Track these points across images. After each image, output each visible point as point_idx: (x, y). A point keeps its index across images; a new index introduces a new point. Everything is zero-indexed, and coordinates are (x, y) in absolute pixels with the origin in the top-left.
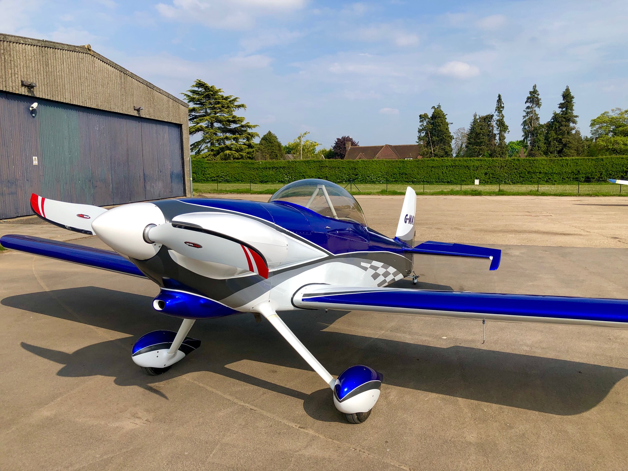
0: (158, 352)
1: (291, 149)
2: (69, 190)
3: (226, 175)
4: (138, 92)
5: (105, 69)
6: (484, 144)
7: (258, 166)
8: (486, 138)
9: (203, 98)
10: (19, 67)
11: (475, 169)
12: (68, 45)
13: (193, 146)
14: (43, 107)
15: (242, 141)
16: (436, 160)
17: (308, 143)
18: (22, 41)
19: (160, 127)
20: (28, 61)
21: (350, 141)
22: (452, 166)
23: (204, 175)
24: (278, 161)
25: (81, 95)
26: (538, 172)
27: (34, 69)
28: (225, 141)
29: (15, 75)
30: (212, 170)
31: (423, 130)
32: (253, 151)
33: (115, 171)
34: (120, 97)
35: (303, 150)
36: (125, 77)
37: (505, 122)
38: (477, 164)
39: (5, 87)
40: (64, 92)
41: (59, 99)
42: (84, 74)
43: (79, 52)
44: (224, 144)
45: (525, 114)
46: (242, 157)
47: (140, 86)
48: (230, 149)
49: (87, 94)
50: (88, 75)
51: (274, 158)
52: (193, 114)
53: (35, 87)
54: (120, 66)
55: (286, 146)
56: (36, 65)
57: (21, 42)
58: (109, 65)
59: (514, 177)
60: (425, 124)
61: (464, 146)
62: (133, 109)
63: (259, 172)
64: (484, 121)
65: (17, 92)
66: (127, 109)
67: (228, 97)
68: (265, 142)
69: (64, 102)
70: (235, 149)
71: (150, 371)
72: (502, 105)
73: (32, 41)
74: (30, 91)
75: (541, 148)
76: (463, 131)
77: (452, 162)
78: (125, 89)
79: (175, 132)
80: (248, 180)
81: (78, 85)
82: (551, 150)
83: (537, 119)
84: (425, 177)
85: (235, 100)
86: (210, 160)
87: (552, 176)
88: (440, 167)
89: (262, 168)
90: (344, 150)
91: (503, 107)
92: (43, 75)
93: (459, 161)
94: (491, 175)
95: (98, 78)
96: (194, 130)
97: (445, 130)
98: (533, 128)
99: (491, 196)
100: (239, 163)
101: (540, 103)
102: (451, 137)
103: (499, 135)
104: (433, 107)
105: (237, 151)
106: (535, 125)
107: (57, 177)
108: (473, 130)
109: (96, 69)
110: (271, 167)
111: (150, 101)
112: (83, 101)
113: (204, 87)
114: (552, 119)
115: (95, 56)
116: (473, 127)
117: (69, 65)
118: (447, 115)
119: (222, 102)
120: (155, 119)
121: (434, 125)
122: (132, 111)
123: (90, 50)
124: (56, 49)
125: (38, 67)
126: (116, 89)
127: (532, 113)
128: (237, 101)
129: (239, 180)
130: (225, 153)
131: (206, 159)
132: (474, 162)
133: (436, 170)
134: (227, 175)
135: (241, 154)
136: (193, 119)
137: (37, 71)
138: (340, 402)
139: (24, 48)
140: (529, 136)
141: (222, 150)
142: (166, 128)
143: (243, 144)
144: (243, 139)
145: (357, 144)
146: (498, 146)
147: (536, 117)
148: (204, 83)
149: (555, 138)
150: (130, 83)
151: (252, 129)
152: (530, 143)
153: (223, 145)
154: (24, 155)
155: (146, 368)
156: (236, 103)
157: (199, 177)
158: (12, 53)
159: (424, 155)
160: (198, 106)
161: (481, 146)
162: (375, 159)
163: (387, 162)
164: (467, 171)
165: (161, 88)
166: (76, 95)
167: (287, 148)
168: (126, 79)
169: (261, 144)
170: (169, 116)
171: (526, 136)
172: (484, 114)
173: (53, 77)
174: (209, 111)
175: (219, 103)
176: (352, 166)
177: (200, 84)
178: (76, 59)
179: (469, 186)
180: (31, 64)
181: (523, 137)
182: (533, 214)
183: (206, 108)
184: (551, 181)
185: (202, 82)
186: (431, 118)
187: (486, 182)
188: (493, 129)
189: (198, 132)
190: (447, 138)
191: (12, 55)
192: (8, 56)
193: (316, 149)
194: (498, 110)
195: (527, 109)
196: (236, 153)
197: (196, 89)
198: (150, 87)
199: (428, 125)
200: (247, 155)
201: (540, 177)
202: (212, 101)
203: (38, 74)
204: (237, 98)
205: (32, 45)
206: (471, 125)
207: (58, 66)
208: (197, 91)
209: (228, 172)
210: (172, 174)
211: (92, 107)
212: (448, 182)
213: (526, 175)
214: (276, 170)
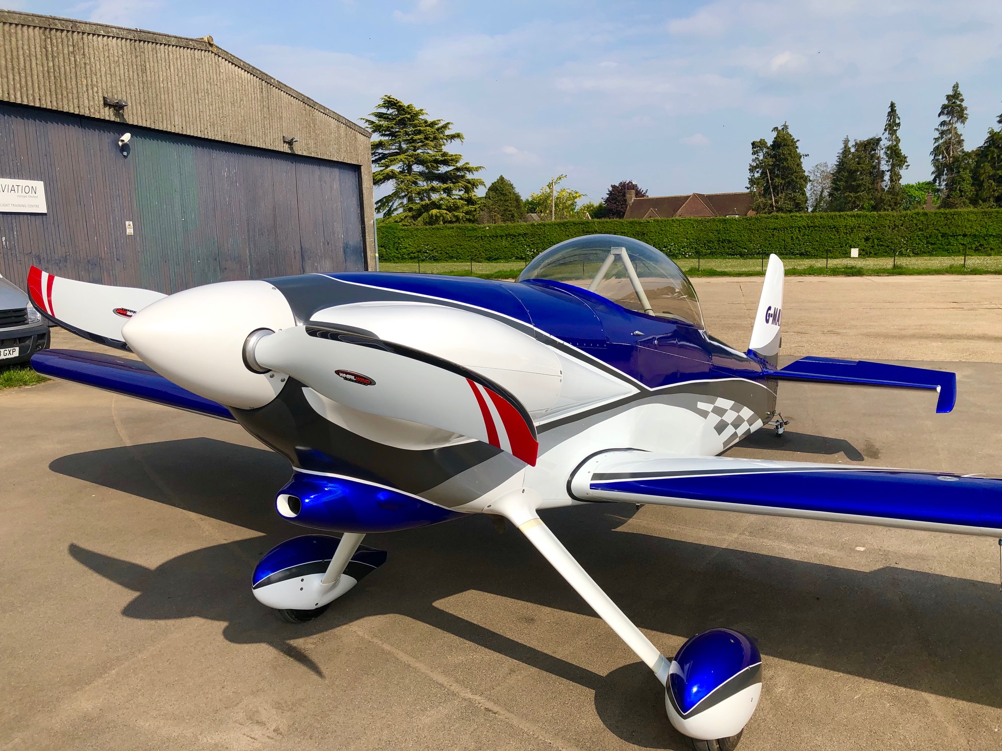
0: (302, 580)
1: (537, 205)
2: (183, 274)
3: (433, 249)
4: (289, 113)
5: (237, 77)
6: (863, 188)
7: (483, 233)
8: (867, 179)
9: (395, 124)
10: (98, 74)
11: (848, 232)
12: (176, 37)
13: (380, 204)
14: (139, 141)
15: (457, 193)
16: (782, 217)
17: (564, 193)
18: (102, 32)
19: (326, 171)
20: (113, 65)
21: (633, 189)
22: (808, 227)
23: (397, 249)
24: (515, 224)
25: (198, 119)
26: (960, 235)
27: (122, 77)
28: (431, 193)
29: (92, 89)
30: (411, 241)
31: (758, 168)
32: (476, 209)
33: (255, 244)
34: (260, 121)
35: (556, 205)
36: (269, 88)
37: (900, 150)
38: (852, 222)
39: (77, 108)
40: (172, 115)
41: (165, 127)
42: (202, 85)
43: (195, 49)
44: (430, 199)
45: (937, 135)
46: (458, 219)
47: (292, 103)
48: (439, 207)
49: (208, 118)
50: (209, 87)
51: (508, 220)
52: (380, 151)
53: (125, 107)
54: (259, 71)
55: (528, 200)
56: (126, 70)
57: (100, 34)
58: (242, 69)
59: (917, 244)
60: (761, 158)
61: (826, 193)
62: (282, 142)
63: (485, 242)
64: (863, 149)
65: (97, 116)
66: (272, 142)
67: (434, 122)
68: (494, 194)
69: (173, 132)
70: (447, 206)
71: (289, 617)
72: (897, 121)
73: (118, 31)
74: (117, 114)
75: (965, 193)
76: (825, 168)
77: (808, 220)
78: (268, 108)
79: (349, 178)
80: (468, 256)
81: (193, 103)
82: (985, 194)
83: (959, 143)
84: (762, 246)
85: (445, 126)
86: (406, 225)
87: (986, 240)
88: (789, 229)
89: (490, 236)
90: (622, 204)
91: (899, 125)
92: (137, 88)
93: (821, 218)
94: (876, 241)
95: (226, 90)
96: (381, 177)
97: (796, 166)
98: (951, 159)
99: (880, 276)
100: (452, 230)
101: (965, 116)
102: (806, 179)
103: (889, 172)
104: (775, 128)
105: (449, 209)
106: (955, 153)
107: (164, 254)
108: (842, 165)
109: (221, 77)
110: (504, 235)
111: (308, 127)
112: (202, 129)
113: (396, 106)
114: (987, 142)
115: (219, 55)
116: (842, 161)
117: (180, 70)
118: (798, 141)
119: (425, 130)
120: (317, 157)
121: (776, 158)
122: (280, 145)
123: (211, 45)
124: (157, 43)
125: (129, 75)
126: (254, 109)
127: (950, 133)
128: (449, 129)
129: (452, 257)
130: (430, 213)
131: (400, 224)
132: (848, 218)
133: (782, 234)
134: (435, 249)
135: (456, 214)
136: (380, 159)
137: (127, 81)
138: (685, 718)
139: (105, 44)
140: (944, 173)
141: (426, 208)
142: (336, 172)
143: (459, 199)
144: (459, 191)
145: (645, 193)
146: (887, 191)
147: (957, 139)
148: (397, 100)
149: (991, 175)
150: (277, 98)
151: (473, 174)
152: (946, 185)
153: (427, 201)
154: (111, 219)
155: (280, 611)
156: (447, 132)
157: (390, 254)
158: (86, 51)
159: (759, 210)
160: (387, 138)
161: (859, 192)
162: (677, 218)
163: (696, 221)
164: (835, 235)
165: (326, 107)
166: (191, 119)
167: (530, 204)
168: (269, 91)
169: (487, 197)
170: (340, 151)
171: (938, 174)
172: (864, 137)
173: (154, 90)
174: (404, 146)
175: (420, 132)
176: (637, 229)
177: (390, 103)
178: (190, 60)
179: (838, 260)
180: (117, 69)
181: (934, 176)
182: (966, 306)
183: (399, 141)
184: (984, 249)
185: (393, 99)
186: (771, 148)
187: (867, 253)
188: (879, 163)
189: (388, 180)
190: (798, 180)
191: (88, 55)
192: (81, 57)
193: (577, 203)
194: (890, 130)
195: (941, 127)
196: (448, 213)
197: (384, 110)
198: (308, 105)
199: (767, 159)
200: (465, 217)
201: (965, 243)
202: (410, 129)
203: (130, 85)
204: (448, 123)
205: (119, 38)
206: (839, 159)
207: (161, 72)
208: (386, 114)
209: (435, 244)
210: (347, 248)
211: (217, 139)
212: (801, 254)
213: (939, 240)
214: (513, 239)
